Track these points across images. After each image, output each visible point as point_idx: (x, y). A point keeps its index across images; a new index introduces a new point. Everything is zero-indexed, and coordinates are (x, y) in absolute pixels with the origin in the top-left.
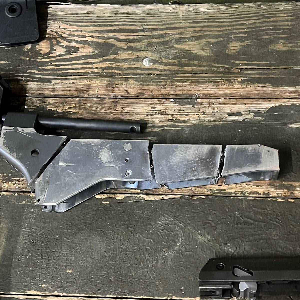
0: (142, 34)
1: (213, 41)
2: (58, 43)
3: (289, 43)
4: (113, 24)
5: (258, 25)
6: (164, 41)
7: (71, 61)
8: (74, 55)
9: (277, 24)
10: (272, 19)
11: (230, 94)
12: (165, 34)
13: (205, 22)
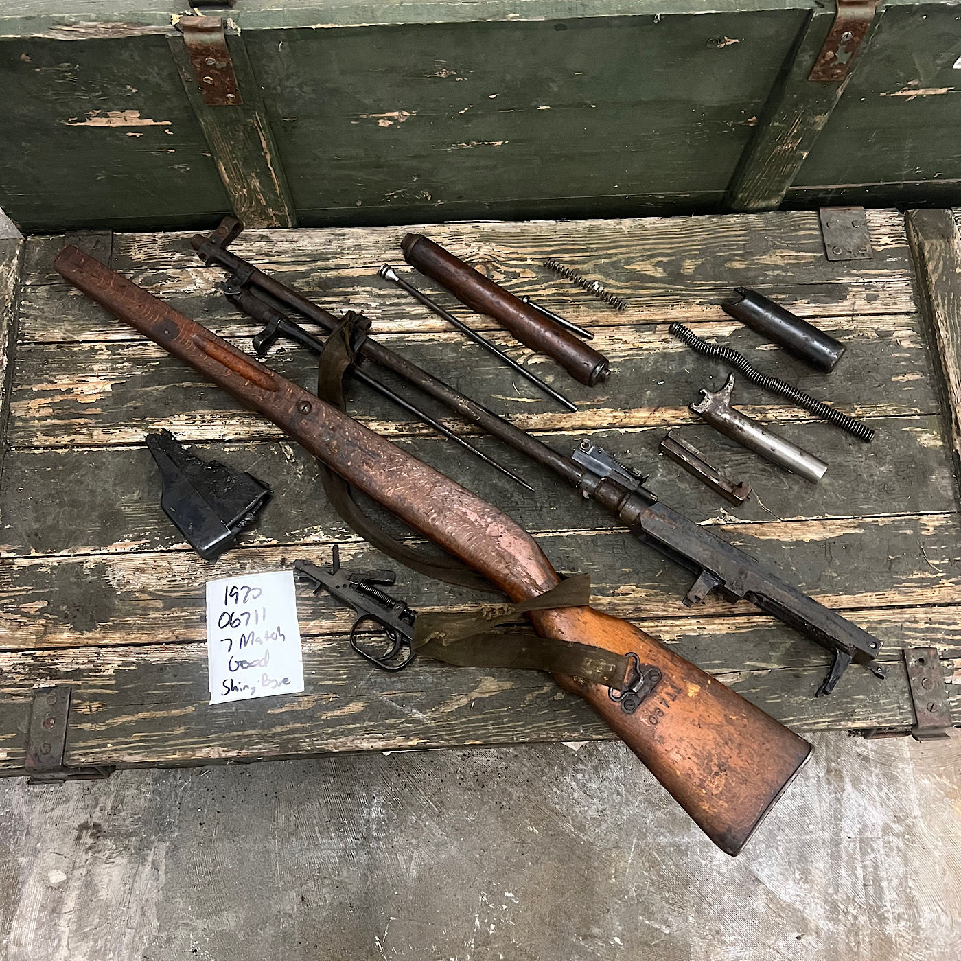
0: (588, 254)
1: (665, 259)
2: (496, 268)
3: (745, 260)
4: (553, 243)
5: (711, 241)
6: (614, 262)
7: (513, 288)
8: (515, 281)
9: (731, 239)
10: (724, 234)
11: (692, 317)
12: (613, 254)
13: (654, 239)
